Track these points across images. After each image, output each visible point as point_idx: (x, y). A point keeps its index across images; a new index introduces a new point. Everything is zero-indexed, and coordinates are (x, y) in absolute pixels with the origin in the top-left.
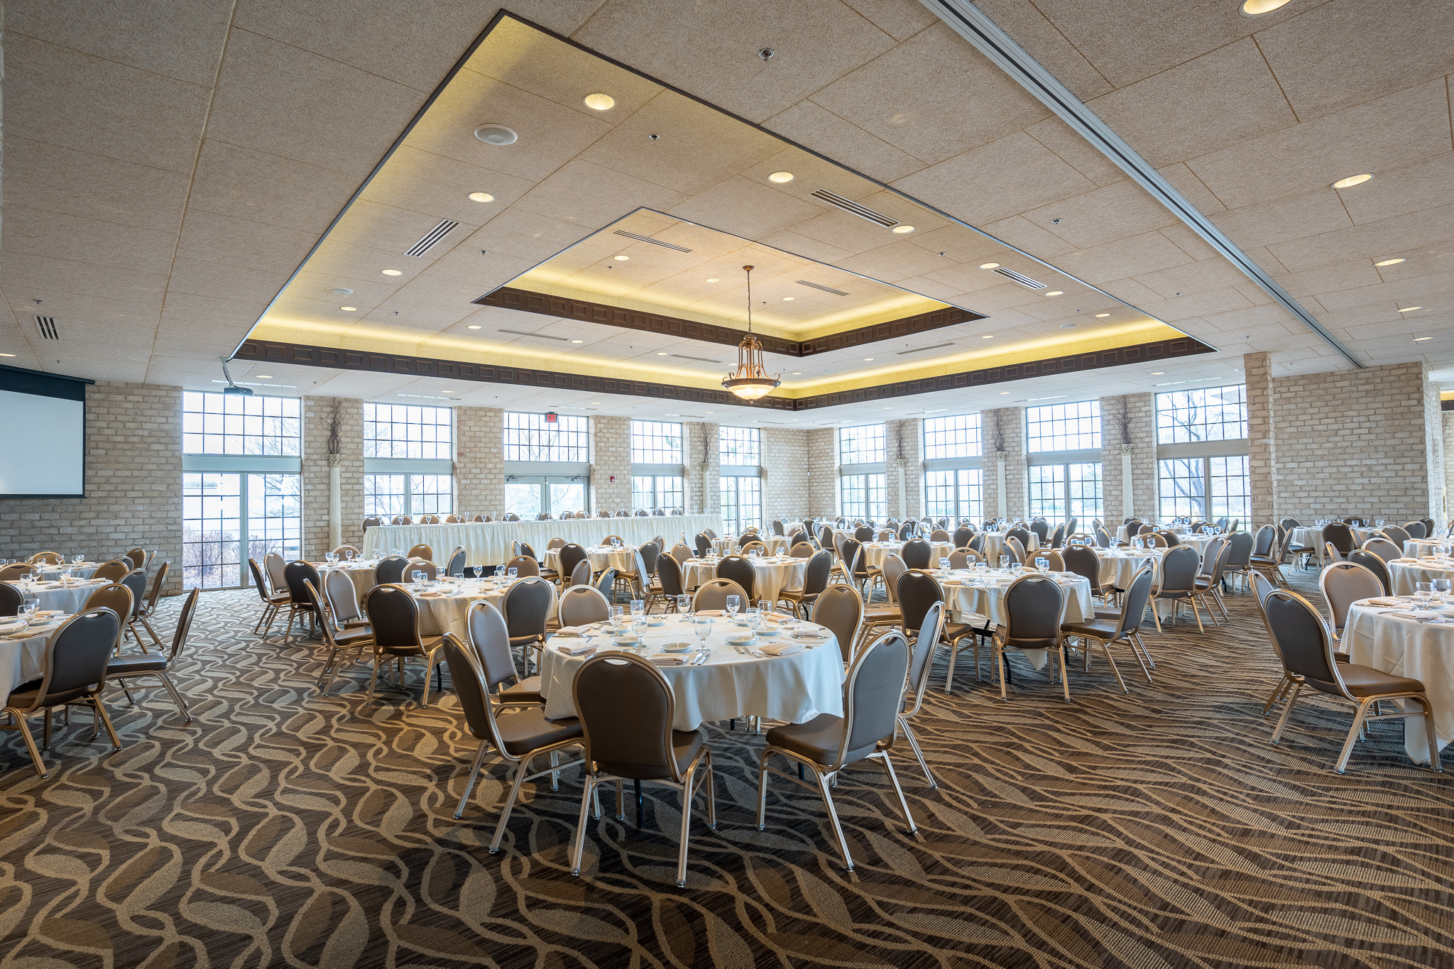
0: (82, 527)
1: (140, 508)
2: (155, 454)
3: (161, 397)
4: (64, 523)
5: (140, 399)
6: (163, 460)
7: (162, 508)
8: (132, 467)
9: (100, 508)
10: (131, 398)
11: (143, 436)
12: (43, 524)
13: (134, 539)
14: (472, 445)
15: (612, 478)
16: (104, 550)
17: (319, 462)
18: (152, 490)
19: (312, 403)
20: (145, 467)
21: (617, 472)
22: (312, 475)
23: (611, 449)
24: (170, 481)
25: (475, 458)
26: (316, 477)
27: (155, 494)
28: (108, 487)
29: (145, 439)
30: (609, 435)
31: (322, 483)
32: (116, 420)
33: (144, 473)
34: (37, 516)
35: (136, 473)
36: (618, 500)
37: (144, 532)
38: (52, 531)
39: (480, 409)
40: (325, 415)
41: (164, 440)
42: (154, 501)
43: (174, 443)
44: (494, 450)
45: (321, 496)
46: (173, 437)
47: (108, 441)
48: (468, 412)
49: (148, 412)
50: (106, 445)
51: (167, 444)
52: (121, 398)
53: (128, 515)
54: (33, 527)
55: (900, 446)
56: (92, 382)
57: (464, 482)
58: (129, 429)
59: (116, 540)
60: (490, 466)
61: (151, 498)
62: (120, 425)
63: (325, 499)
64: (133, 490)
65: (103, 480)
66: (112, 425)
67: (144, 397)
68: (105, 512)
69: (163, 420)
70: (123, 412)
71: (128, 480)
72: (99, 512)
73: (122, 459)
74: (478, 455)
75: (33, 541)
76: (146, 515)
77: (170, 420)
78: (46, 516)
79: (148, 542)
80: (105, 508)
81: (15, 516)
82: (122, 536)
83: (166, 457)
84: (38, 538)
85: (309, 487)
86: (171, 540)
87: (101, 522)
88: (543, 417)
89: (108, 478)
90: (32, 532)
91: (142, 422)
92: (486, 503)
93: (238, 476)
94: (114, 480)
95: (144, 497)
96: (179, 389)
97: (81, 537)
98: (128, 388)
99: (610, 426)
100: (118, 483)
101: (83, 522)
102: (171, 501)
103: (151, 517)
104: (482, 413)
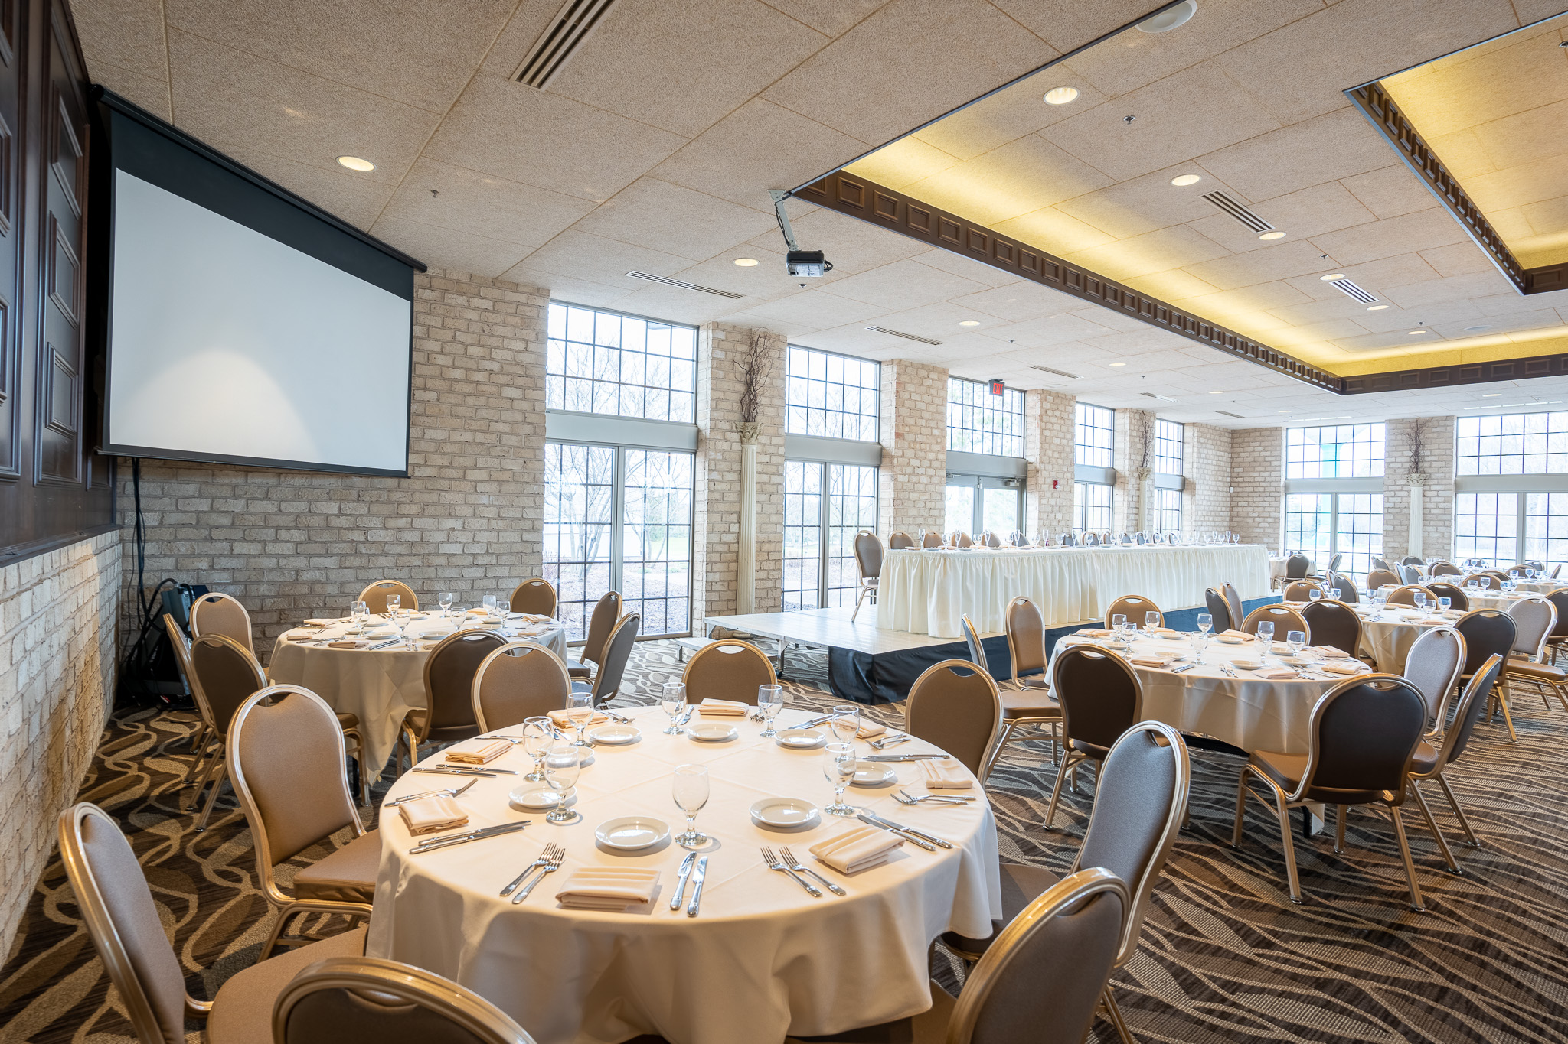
0: (400, 530)
1: (484, 500)
2: (508, 406)
3: (519, 304)
4: (375, 522)
5: (488, 304)
6: (518, 417)
7: (516, 501)
8: (475, 425)
9: (427, 497)
10: (476, 302)
11: (491, 372)
12: (344, 522)
13: (474, 555)
14: (911, 421)
15: (1055, 483)
16: (431, 573)
17: (729, 435)
18: (503, 470)
19: (721, 335)
20: (495, 427)
21: (1060, 475)
22: (719, 456)
23: (1057, 441)
24: (528, 454)
25: (915, 442)
26: (724, 460)
27: (506, 476)
28: (439, 460)
29: (494, 378)
30: (1054, 420)
31: (732, 470)
32: (454, 341)
33: (492, 438)
34: (333, 508)
35: (480, 437)
36: (1059, 516)
37: (489, 543)
38: (358, 536)
39: (923, 366)
40: (737, 357)
41: (521, 382)
42: (505, 488)
43: (535, 388)
44: (936, 432)
45: (730, 491)
46: (532, 378)
47: (442, 377)
48: (909, 370)
49: (500, 330)
50: (439, 384)
51: (524, 389)
52: (461, 300)
53: (467, 511)
54: (328, 527)
55: (1416, 454)
56: (423, 268)
57: (901, 478)
58: (472, 357)
59: (450, 556)
60: (931, 456)
61: (500, 483)
62: (458, 349)
63: (734, 497)
64: (475, 467)
65: (432, 447)
66: (448, 348)
67: (495, 302)
68: (434, 504)
69: (521, 346)
70: (464, 327)
71: (468, 449)
72: (426, 504)
73: (462, 411)
74: (919, 439)
75: (328, 554)
76: (492, 512)
77: (531, 347)
78: (349, 508)
79: (494, 562)
80: (434, 497)
81: (300, 507)
82: (456, 549)
83: (523, 412)
84: (336, 548)
85: (715, 476)
86: (526, 559)
87: (427, 522)
88: (987, 388)
89: (439, 444)
90: (326, 536)
91: (491, 348)
92: (924, 513)
93: (608, 451)
94: (448, 448)
95: (490, 481)
96: (542, 292)
97: (399, 549)
98: (473, 285)
99: (1055, 407)
100: (453, 454)
101: (402, 522)
102: (529, 489)
103: (500, 517)
104: (923, 373)
